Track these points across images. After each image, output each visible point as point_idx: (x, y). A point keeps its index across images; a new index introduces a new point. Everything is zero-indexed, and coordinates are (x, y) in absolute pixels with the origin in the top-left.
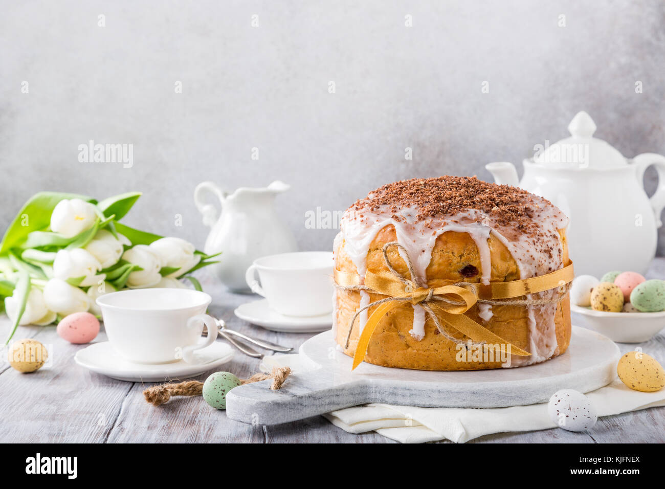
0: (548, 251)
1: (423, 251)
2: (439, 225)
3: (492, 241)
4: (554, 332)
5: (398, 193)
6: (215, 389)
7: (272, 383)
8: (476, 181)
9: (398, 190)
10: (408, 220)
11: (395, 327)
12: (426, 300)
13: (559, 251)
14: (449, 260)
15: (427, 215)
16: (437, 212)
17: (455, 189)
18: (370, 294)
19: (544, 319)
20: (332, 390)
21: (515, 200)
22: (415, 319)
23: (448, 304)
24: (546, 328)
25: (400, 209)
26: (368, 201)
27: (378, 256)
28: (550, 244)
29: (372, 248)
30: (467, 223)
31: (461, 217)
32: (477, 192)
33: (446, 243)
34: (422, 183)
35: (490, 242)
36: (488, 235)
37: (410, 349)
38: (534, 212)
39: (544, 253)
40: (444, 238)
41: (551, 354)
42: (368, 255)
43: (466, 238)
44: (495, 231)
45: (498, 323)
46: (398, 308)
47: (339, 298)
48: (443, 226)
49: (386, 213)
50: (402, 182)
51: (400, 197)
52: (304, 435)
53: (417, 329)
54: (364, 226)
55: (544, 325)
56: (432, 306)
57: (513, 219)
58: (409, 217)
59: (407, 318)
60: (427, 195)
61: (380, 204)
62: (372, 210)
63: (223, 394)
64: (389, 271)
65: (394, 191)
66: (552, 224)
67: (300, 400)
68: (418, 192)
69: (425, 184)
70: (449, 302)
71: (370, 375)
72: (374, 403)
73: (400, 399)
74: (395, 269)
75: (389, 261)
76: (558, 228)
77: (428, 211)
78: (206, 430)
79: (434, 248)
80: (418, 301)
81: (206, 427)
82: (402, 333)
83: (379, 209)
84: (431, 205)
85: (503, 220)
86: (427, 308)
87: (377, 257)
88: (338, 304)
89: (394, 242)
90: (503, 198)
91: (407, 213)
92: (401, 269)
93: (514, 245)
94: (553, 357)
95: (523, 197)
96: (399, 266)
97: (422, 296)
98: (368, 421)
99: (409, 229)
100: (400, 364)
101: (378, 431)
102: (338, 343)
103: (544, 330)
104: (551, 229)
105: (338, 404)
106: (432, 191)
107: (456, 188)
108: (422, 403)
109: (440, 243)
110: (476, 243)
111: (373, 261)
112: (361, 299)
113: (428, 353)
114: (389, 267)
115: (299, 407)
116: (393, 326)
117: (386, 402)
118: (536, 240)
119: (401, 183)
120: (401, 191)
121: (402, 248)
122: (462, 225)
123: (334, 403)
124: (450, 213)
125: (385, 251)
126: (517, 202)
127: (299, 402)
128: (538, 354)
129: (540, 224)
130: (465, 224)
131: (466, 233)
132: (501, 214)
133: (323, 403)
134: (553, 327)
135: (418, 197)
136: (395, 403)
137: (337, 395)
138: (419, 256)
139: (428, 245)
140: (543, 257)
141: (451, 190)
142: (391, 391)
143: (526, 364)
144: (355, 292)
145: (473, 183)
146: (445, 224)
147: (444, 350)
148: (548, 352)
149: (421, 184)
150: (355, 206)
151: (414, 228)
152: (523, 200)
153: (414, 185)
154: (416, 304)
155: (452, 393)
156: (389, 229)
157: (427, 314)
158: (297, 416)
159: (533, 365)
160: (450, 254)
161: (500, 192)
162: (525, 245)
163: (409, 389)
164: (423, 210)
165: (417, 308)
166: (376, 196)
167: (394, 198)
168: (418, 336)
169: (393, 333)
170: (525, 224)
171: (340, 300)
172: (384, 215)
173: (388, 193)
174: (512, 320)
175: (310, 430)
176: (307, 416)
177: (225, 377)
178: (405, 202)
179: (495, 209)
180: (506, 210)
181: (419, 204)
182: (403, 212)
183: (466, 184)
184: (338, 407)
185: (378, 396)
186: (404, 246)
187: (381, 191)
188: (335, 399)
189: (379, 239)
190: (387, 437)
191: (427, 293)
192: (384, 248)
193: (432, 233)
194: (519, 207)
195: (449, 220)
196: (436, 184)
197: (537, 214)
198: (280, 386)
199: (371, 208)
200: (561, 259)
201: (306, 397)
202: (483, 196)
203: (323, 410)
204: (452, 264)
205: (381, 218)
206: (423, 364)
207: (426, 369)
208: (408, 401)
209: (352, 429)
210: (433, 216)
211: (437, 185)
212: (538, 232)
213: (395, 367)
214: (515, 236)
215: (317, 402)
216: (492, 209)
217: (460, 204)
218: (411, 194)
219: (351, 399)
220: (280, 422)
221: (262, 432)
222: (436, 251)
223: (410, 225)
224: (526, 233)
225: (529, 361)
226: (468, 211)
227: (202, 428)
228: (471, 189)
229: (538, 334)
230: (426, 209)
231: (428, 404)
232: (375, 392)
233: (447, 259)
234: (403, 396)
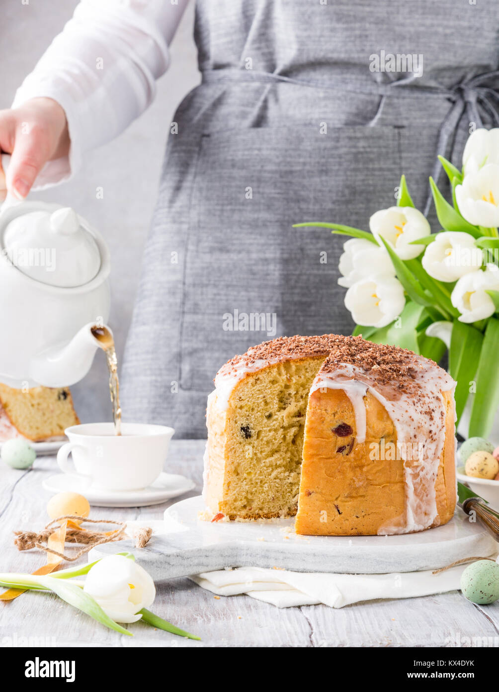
0: (429, 413)
3: (369, 400)
4: (434, 499)
5: (277, 349)
9: (277, 346)
13: (442, 414)
14: (322, 417)
17: (336, 347)
19: (424, 485)
20: (201, 550)
21: (398, 360)
24: (425, 494)
26: (245, 356)
28: (432, 406)
30: (343, 380)
31: (338, 374)
32: (361, 351)
33: (319, 400)
35: (366, 400)
36: (364, 393)
38: (418, 372)
39: (425, 415)
40: (318, 394)
41: (430, 522)
43: (341, 395)
44: (373, 390)
45: (372, 486)
48: (317, 383)
51: (278, 352)
52: (171, 596)
55: (423, 491)
57: (394, 378)
60: (307, 351)
61: (256, 359)
65: (273, 348)
66: (436, 385)
67: (168, 558)
68: (297, 348)
69: (306, 340)
72: (245, 566)
73: (272, 562)
76: (442, 390)
83: (254, 364)
85: (383, 380)
90: (386, 357)
93: (393, 405)
94: (433, 527)
95: (408, 357)
98: (239, 583)
101: (249, 594)
103: (423, 497)
104: (435, 390)
105: (207, 566)
106: (312, 347)
107: (338, 346)
108: (296, 567)
109: (313, 400)
110: (351, 400)
115: (166, 566)
117: (258, 566)
118: (416, 401)
120: (280, 347)
122: (338, 382)
123: (202, 565)
124: (327, 370)
126: (401, 362)
127: (166, 561)
128: (416, 522)
129: (423, 385)
130: (341, 381)
131: (341, 390)
132: (380, 373)
133: (191, 563)
134: (433, 494)
135: (296, 353)
136: (267, 567)
137: (207, 556)
140: (423, 419)
141: (332, 347)
142: (263, 554)
143: (402, 532)
145: (357, 342)
146: (320, 380)
148: (426, 521)
149: (302, 341)
150: (232, 362)
152: (407, 360)
153: (294, 341)
155: (327, 557)
158: (164, 575)
159: (410, 533)
160: (323, 412)
161: (384, 351)
162: (404, 405)
163: (282, 552)
170: (405, 384)
174: (388, 484)
175: (177, 592)
176: (174, 576)
179: (375, 367)
180: (387, 369)
183: (349, 343)
184: (208, 569)
185: (250, 559)
188: (204, 560)
190: (258, 600)
194: (401, 367)
195: (326, 377)
196: (317, 342)
197: (420, 375)
198: (145, 544)
199: (246, 362)
200: (444, 422)
201: (173, 555)
202: (363, 355)
203: (190, 572)
204: (325, 422)
208: (281, 564)
209: (221, 591)
212: (419, 393)
214: (395, 395)
215: (185, 562)
216: (373, 368)
218: (290, 350)
219: (221, 561)
224: (407, 393)
225: (405, 529)
226: (346, 367)
228: (353, 347)
229: (416, 501)
231: (302, 568)
232: (247, 554)
233: (321, 416)
234: (276, 559)
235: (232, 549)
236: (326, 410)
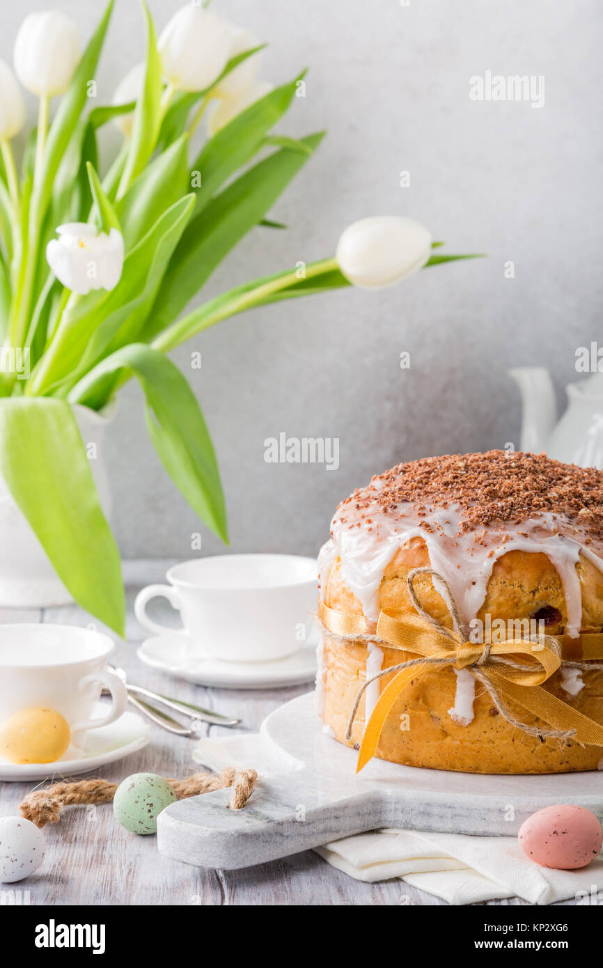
1: (474, 583)
2: (497, 540)
3: (583, 568)
5: (424, 481)
6: (137, 802)
7: (232, 797)
8: (546, 461)
9: (422, 476)
10: (447, 531)
11: (425, 702)
12: (478, 663)
14: (515, 597)
15: (477, 523)
16: (493, 518)
17: (515, 476)
18: (384, 649)
20: (328, 809)
22: (458, 692)
23: (513, 669)
25: (431, 510)
26: (375, 494)
27: (398, 589)
29: (389, 574)
30: (541, 538)
31: (532, 526)
32: (552, 482)
33: (509, 570)
34: (461, 464)
35: (580, 568)
36: (577, 558)
37: (448, 739)
40: (506, 561)
42: (381, 586)
43: (542, 563)
44: (587, 550)
45: (592, 699)
46: (430, 672)
47: (329, 650)
48: (504, 543)
49: (408, 517)
50: (428, 461)
51: (428, 488)
52: (286, 884)
53: (461, 707)
54: (372, 539)
56: (487, 672)
58: (448, 525)
59: (446, 689)
60: (473, 486)
61: (398, 502)
62: (385, 510)
63: (150, 811)
64: (417, 613)
65: (417, 478)
67: (280, 827)
68: (456, 480)
69: (466, 467)
70: (516, 666)
71: (384, 781)
72: (393, 828)
73: (435, 823)
74: (428, 610)
75: (418, 597)
77: (479, 516)
78: (125, 873)
79: (491, 578)
80: (466, 663)
81: (123, 867)
82: (435, 713)
83: (396, 510)
84: (482, 504)
85: (598, 531)
86: (479, 675)
87: (396, 590)
88: (326, 659)
89: (426, 568)
90: (594, 492)
91: (443, 519)
92: (436, 611)
96: (434, 606)
97: (472, 656)
98: (389, 862)
99: (449, 546)
100: (433, 763)
101: (404, 878)
102: (325, 722)
105: (337, 832)
106: (480, 479)
107: (517, 474)
108: (472, 829)
109: (500, 570)
110: (558, 570)
111: (389, 596)
112: (368, 656)
113: (478, 745)
114: (416, 607)
115: (278, 839)
116: (421, 702)
117: (412, 828)
119: (426, 464)
120: (428, 478)
121: (440, 578)
122: (535, 540)
123: (330, 831)
124: (513, 519)
125: (411, 582)
127: (277, 831)
130: (539, 539)
131: (541, 553)
132: (593, 521)
133: (315, 830)
135: (458, 490)
136: (428, 830)
137: (336, 818)
138: (467, 591)
139: (481, 573)
141: (509, 478)
142: (422, 810)
144: (360, 645)
145: (542, 465)
146: (507, 538)
147: (505, 742)
149: (460, 467)
150: (354, 502)
151: (457, 544)
153: (448, 468)
154: (463, 669)
155: (520, 813)
156: (417, 545)
157: (478, 685)
158: (275, 854)
160: (517, 589)
161: (586, 481)
163: (450, 807)
164: (470, 514)
165: (461, 675)
166: (387, 485)
167: (418, 490)
168: (463, 718)
169: (422, 713)
171: (330, 655)
172: (405, 520)
173: (407, 481)
175: (294, 874)
176: (290, 853)
177: (152, 783)
178: (437, 498)
179: (584, 511)
181: (461, 503)
182: (436, 516)
183: (532, 468)
184: (338, 837)
185: (401, 817)
186: (442, 574)
187: (394, 476)
188: (333, 824)
189: (399, 560)
190: (420, 890)
191: (480, 652)
192: (409, 576)
193: (488, 554)
195: (513, 532)
196: (484, 468)
198: (244, 803)
199: (383, 507)
201: (288, 822)
202: (560, 490)
203: (313, 843)
204: (520, 604)
205: (401, 525)
206: (469, 763)
207: (475, 771)
208: (449, 826)
209: (364, 875)
210: (487, 524)
211: (485, 470)
213: (423, 767)
215: (306, 831)
216: (579, 513)
217: (529, 505)
218: (446, 484)
219: (358, 823)
220: (248, 864)
221: (215, 876)
222: (494, 582)
223: (449, 539)
226: (542, 516)
227: (117, 870)
228: (541, 477)
230: (475, 513)
231: (481, 830)
232: (396, 810)
233: (512, 596)
234: (442, 817)
235: (373, 803)
236: (521, 586)
